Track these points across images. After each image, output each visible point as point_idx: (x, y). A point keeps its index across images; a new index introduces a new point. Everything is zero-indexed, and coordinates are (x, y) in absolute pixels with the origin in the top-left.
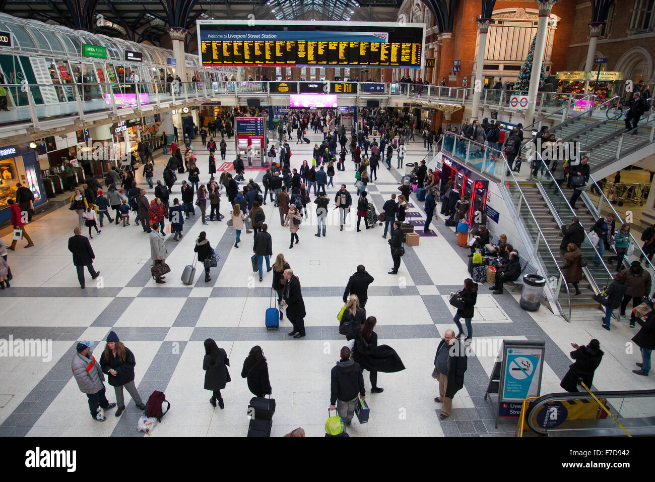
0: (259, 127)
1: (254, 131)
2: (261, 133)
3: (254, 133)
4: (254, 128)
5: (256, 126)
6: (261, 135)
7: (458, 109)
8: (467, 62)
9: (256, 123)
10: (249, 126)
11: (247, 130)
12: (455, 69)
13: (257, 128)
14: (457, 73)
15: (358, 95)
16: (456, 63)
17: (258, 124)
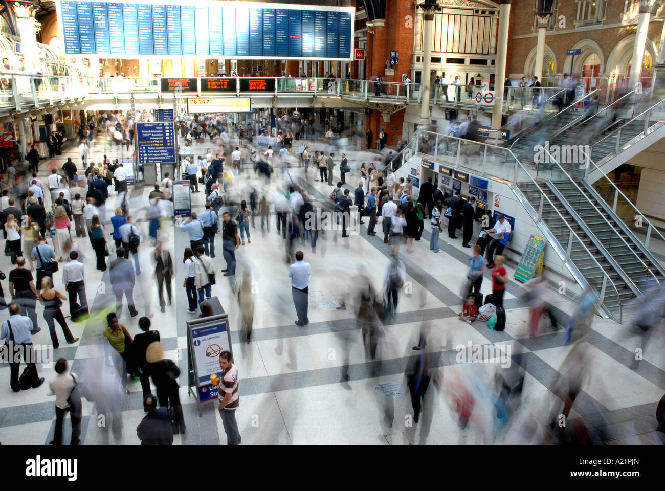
0: (168, 134)
1: (161, 140)
2: (170, 143)
3: (161, 143)
4: (161, 136)
5: (164, 133)
6: (170, 146)
7: (401, 109)
8: (405, 54)
9: (164, 129)
10: (154, 133)
11: (151, 138)
12: (392, 61)
13: (164, 136)
14: (393, 66)
15: (276, 93)
16: (393, 54)
17: (167, 131)
